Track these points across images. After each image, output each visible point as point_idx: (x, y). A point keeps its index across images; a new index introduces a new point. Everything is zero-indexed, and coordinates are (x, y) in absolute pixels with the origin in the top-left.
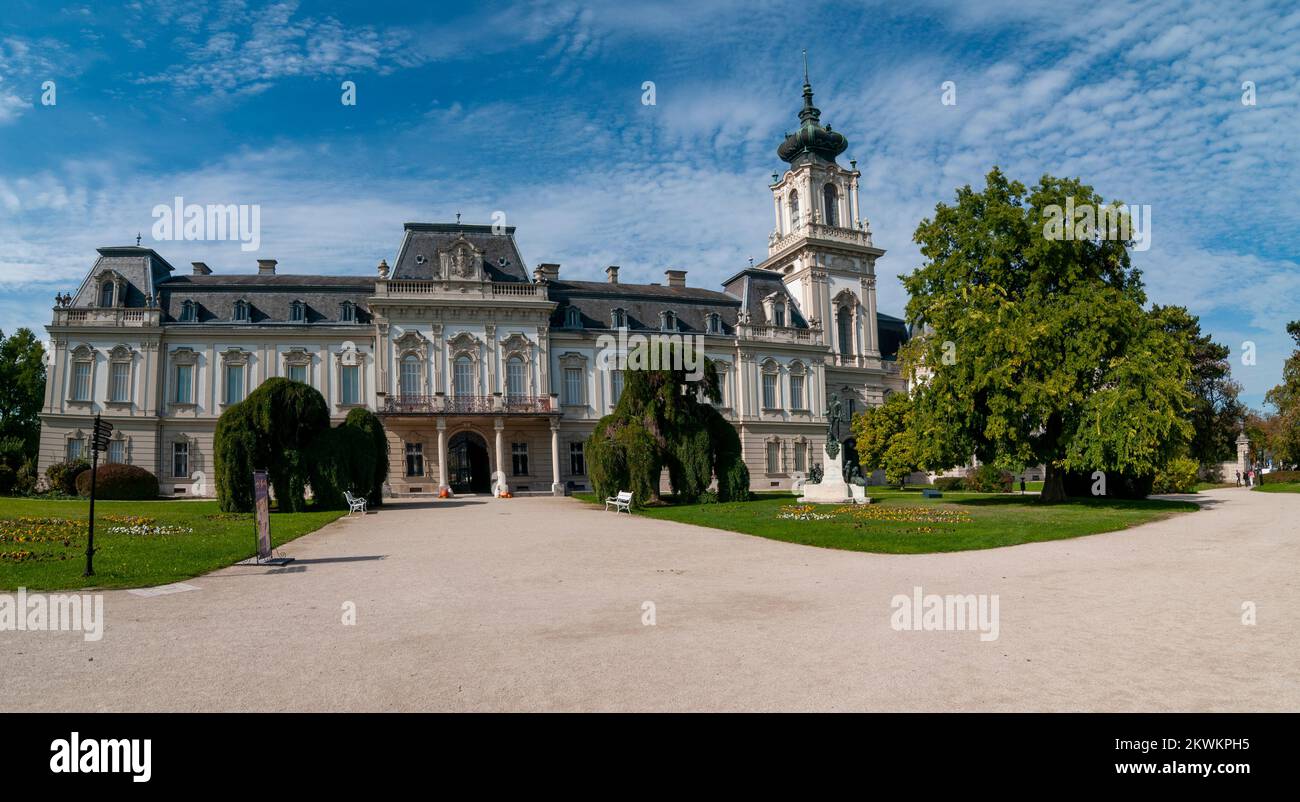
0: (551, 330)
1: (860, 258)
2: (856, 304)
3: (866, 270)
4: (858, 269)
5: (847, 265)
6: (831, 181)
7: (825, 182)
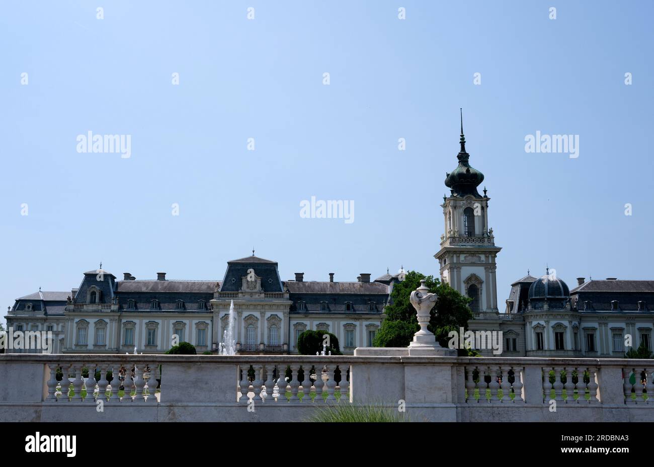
0: (290, 313)
1: (485, 254)
2: (481, 282)
3: (489, 261)
4: (483, 261)
5: (475, 259)
6: (469, 206)
7: (464, 207)
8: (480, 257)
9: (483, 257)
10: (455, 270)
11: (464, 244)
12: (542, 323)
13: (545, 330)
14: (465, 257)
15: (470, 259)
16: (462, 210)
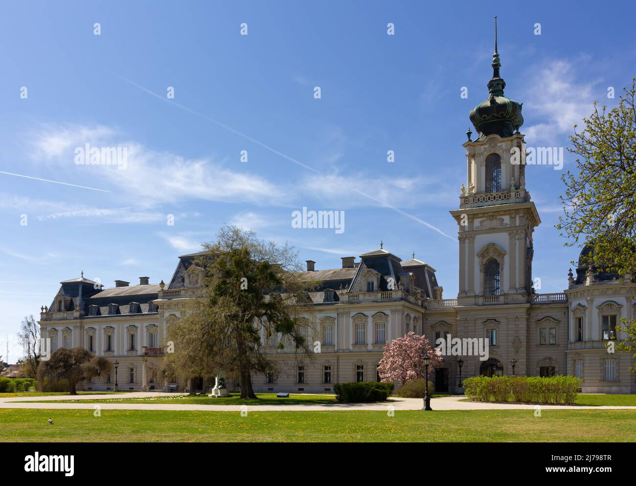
2: (502, 254)
3: (515, 223)
4: (507, 224)
5: (495, 223)
6: (493, 151)
7: (487, 154)
8: (502, 220)
9: (507, 219)
10: (467, 241)
11: (481, 204)
12: (584, 302)
13: (587, 312)
14: (481, 222)
15: (488, 224)
16: (483, 159)
